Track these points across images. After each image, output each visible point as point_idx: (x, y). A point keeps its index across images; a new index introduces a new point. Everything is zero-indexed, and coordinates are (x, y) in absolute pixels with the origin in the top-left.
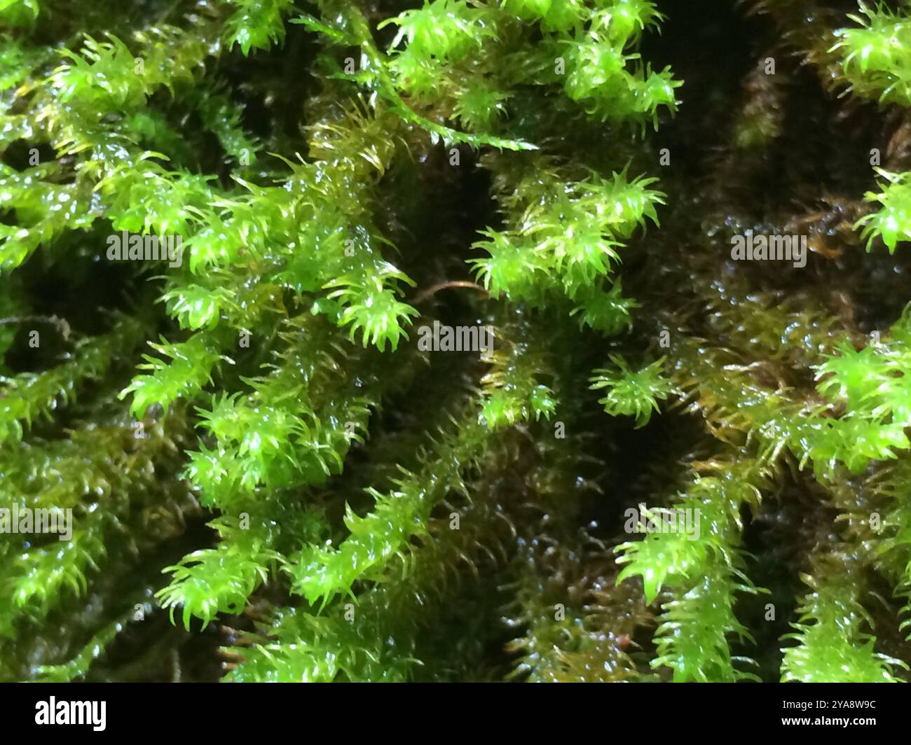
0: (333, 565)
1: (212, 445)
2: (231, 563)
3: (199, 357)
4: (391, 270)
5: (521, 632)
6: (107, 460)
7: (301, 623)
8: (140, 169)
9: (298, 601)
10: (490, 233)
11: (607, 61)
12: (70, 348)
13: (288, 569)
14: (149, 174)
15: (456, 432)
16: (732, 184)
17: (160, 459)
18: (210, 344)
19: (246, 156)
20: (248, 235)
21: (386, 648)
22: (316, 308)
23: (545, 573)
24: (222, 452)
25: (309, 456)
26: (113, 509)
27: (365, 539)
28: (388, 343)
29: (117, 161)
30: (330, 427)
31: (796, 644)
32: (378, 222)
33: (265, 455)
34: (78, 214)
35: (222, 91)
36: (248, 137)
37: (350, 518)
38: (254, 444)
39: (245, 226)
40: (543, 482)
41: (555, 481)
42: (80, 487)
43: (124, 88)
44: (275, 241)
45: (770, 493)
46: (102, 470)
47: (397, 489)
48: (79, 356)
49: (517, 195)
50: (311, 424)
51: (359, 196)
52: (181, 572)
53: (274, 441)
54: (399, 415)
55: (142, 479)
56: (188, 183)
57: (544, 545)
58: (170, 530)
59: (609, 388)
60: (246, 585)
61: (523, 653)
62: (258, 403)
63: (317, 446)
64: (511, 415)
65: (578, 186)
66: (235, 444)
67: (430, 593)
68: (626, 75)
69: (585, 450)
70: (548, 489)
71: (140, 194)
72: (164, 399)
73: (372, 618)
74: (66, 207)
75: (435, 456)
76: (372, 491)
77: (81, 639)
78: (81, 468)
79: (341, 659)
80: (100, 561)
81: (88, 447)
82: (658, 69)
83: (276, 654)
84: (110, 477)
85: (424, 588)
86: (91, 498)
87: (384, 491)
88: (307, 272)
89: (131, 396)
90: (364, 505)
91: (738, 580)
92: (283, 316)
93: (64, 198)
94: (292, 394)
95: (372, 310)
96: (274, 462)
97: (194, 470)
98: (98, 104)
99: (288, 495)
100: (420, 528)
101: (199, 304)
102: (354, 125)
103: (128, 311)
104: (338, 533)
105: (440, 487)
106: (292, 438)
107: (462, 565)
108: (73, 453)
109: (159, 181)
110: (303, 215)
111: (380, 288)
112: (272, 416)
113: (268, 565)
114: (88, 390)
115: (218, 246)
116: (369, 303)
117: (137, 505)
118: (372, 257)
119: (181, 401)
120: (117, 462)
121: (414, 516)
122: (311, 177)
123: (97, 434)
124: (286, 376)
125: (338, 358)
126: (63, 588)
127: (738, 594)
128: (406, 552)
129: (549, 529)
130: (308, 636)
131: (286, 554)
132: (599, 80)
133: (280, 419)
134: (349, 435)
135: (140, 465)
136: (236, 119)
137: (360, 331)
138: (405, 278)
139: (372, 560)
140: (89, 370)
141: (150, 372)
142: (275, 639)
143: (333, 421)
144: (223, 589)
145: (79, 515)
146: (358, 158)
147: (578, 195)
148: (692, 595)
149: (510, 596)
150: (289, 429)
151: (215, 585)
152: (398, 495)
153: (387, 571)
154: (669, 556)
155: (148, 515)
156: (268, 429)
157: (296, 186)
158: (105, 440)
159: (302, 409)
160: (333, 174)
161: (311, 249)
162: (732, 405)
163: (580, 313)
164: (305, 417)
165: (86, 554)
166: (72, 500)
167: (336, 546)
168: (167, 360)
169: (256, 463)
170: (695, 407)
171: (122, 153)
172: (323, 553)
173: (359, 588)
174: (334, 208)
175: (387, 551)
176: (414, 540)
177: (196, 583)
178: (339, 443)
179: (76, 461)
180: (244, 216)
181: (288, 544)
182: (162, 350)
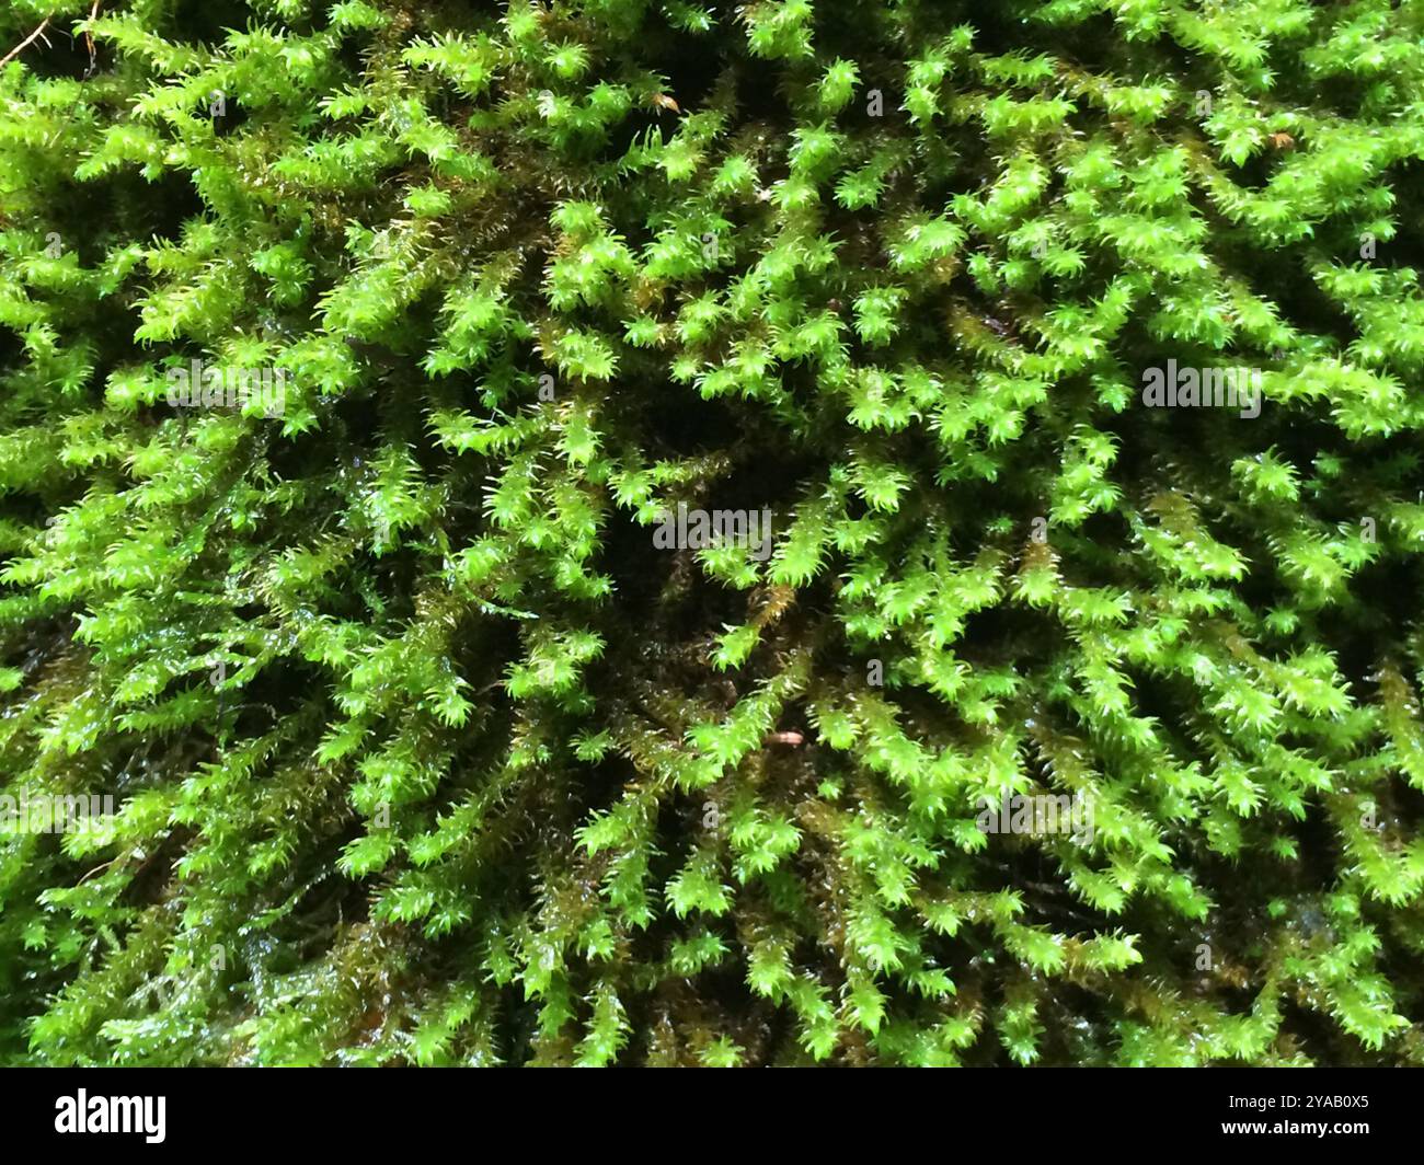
0: (430, 845)
1: (363, 780)
2: (376, 845)
3: (356, 731)
4: (461, 682)
5: (540, 881)
6: (300, 789)
7: (414, 878)
8: (320, 625)
9: (412, 866)
10: (512, 664)
11: (572, 572)
12: (275, 723)
13: (406, 848)
14: (325, 628)
15: (499, 770)
16: (664, 621)
17: (331, 788)
18: (361, 724)
19: (379, 607)
20: (382, 668)
21: (461, 890)
22: (420, 706)
23: (552, 848)
24: (369, 785)
25: (417, 786)
26: (303, 817)
27: (448, 830)
28: (459, 724)
29: (307, 622)
30: (428, 769)
31: (676, 880)
32: (454, 653)
33: (393, 787)
34: (282, 647)
35: (364, 568)
36: (379, 596)
37: (439, 819)
38: (387, 780)
39: (381, 662)
40: (549, 797)
41: (555, 797)
42: (285, 805)
43: (310, 575)
44: (398, 669)
45: (666, 801)
46: (296, 794)
47: (466, 802)
48: (280, 727)
49: (530, 640)
50: (418, 768)
51: (445, 638)
52: (349, 850)
53: (399, 779)
54: (471, 758)
55: (320, 800)
56: (345, 629)
57: (553, 832)
58: (337, 830)
59: (577, 747)
60: (383, 857)
61: (540, 894)
62: (388, 758)
63: (421, 780)
64: (524, 762)
65: (563, 635)
66: (377, 780)
67: (486, 860)
68: (585, 578)
69: (573, 778)
70: (552, 801)
71: (321, 640)
72: (337, 756)
73: (452, 874)
74: (275, 642)
75: (486, 784)
76: (452, 804)
77: (285, 895)
78: (284, 794)
79: (436, 896)
80: (296, 847)
81: (288, 782)
82: (601, 576)
83: (400, 893)
84: (302, 799)
85: (482, 857)
86: (291, 811)
87: (458, 803)
88: (415, 683)
89: (318, 754)
90: (447, 812)
91: (651, 848)
92: (402, 707)
93: (274, 637)
94: (408, 752)
95: (450, 706)
96: (398, 790)
97: (354, 795)
98: (294, 586)
99: (406, 808)
100: (478, 824)
101: (356, 702)
102: (441, 600)
103: (309, 698)
104: (434, 827)
105: (490, 801)
106: (408, 776)
107: (505, 844)
108: (279, 786)
109: (331, 632)
110: (412, 654)
111: (455, 693)
112: (397, 765)
113: (395, 845)
114: (286, 747)
115: (367, 674)
116: (449, 701)
117: (317, 815)
118: (451, 674)
119: (346, 755)
120: (305, 790)
121: (476, 817)
122: (417, 633)
123: (293, 773)
124: (404, 741)
125: (432, 730)
126: (276, 864)
127: (651, 856)
128: (471, 838)
129: (554, 823)
130: (418, 885)
131: (406, 840)
132: (568, 582)
133: (401, 766)
134: (439, 774)
135: (318, 791)
136: (373, 584)
137: (444, 717)
138: (469, 686)
139: (451, 841)
140: (286, 735)
141: (328, 740)
142: (400, 886)
143: (431, 766)
144: (372, 858)
145: (284, 822)
146: (442, 621)
147: (562, 641)
148: (627, 856)
149: (533, 862)
150: (407, 772)
151: (367, 856)
152: (466, 806)
153: (461, 848)
154: (601, 834)
155: (323, 821)
156: (394, 772)
157: (408, 638)
158: (298, 778)
159: (413, 760)
160: (428, 630)
161: (417, 670)
162: (647, 752)
163: (562, 706)
164: (414, 764)
165: (289, 844)
166: (280, 813)
167: (432, 834)
168: (337, 733)
169: (388, 791)
170: (627, 755)
171: (309, 615)
172: (426, 838)
173: (446, 857)
174: (429, 650)
175: (460, 836)
176: (476, 830)
177: (358, 855)
178: (433, 778)
179: (281, 790)
180: (380, 657)
181: (407, 834)
182: (334, 728)
